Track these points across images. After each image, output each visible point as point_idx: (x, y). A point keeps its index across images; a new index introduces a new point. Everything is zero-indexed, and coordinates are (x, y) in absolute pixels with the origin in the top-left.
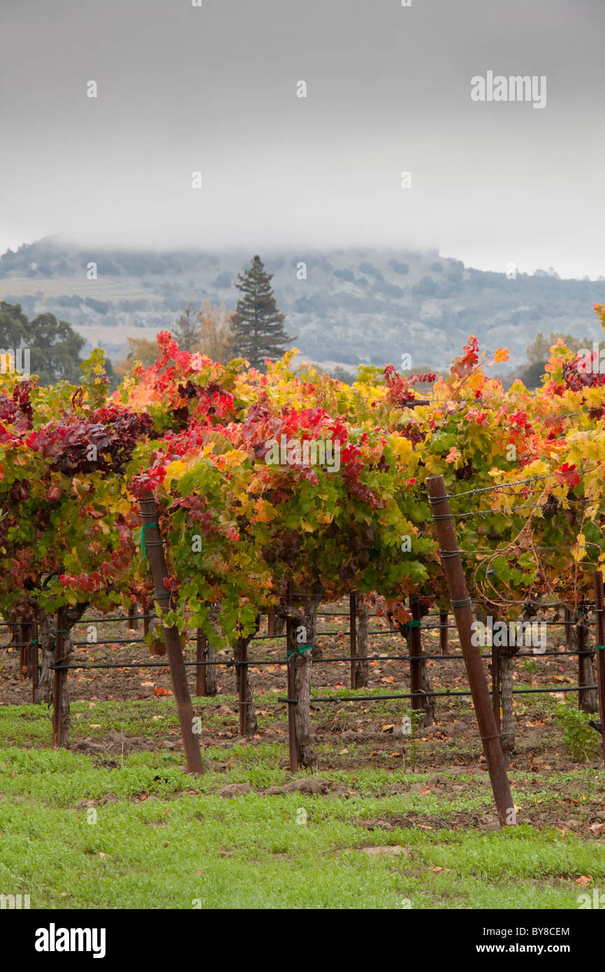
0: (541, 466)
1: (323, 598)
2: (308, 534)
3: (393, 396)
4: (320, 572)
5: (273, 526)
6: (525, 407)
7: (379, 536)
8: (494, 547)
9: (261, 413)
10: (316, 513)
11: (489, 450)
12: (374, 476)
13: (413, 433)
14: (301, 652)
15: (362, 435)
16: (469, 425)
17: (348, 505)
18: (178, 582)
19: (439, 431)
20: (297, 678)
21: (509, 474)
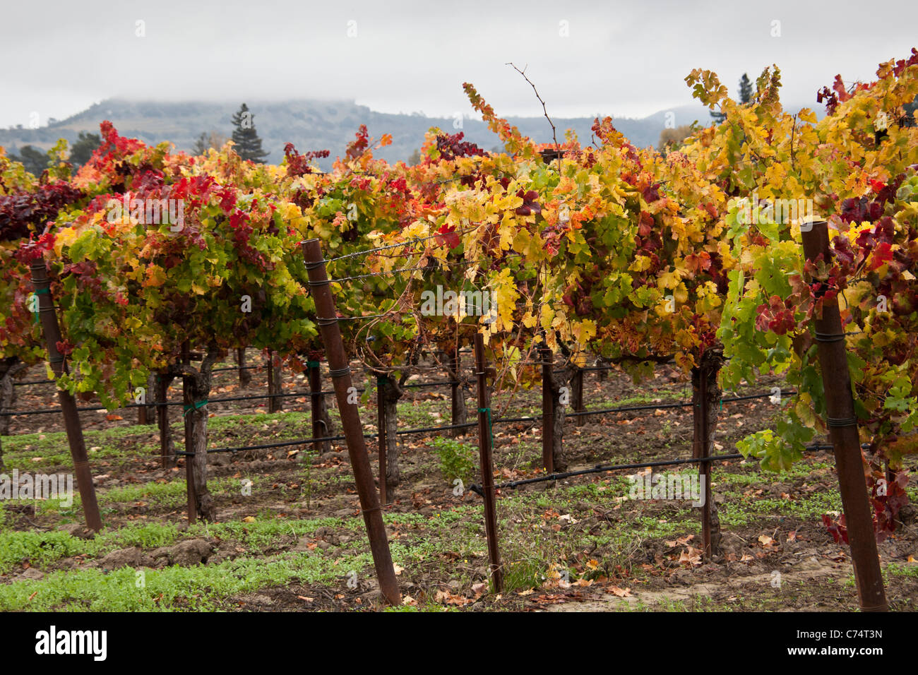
0: (421, 228)
1: (218, 355)
2: (200, 297)
3: (293, 170)
4: (215, 331)
5: (166, 289)
6: (405, 175)
7: (270, 295)
8: (378, 304)
9: (156, 181)
10: (205, 276)
11: (373, 214)
12: (263, 239)
13: (302, 199)
14: (197, 407)
15: (252, 201)
16: (354, 191)
17: (241, 268)
18: (72, 346)
19: (326, 197)
20: (194, 431)
21: (388, 237)
